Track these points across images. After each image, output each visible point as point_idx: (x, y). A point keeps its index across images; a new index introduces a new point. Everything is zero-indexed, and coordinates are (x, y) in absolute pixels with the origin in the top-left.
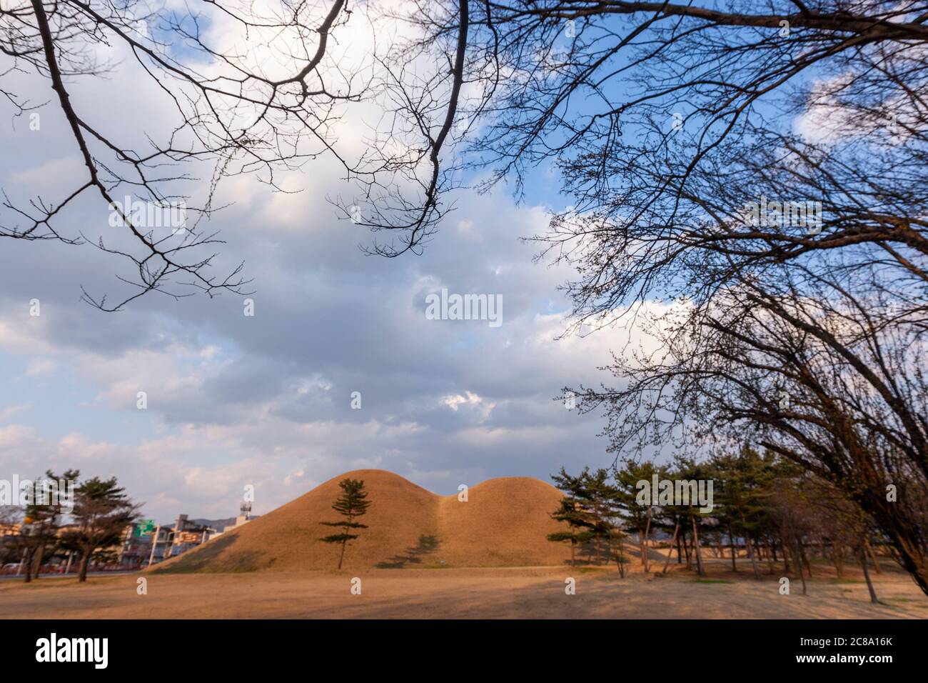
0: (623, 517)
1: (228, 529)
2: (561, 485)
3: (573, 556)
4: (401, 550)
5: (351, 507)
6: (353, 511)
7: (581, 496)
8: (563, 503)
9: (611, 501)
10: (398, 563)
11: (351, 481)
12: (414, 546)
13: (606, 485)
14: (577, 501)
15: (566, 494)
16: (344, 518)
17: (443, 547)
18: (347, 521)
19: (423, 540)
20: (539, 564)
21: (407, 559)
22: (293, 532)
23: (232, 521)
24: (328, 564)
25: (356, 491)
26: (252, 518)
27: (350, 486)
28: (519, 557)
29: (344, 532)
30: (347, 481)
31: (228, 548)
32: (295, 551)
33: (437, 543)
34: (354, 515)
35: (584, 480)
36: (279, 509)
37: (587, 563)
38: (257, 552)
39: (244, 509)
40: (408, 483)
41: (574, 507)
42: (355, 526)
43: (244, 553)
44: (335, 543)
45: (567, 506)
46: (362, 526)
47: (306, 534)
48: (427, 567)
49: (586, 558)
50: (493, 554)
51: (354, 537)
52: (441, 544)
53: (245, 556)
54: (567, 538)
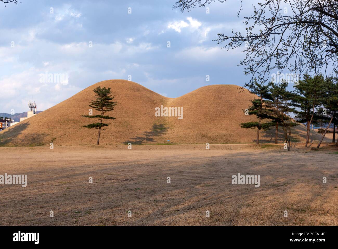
0: (296, 112)
1: (22, 120)
2: (253, 90)
3: (258, 137)
4: (140, 133)
5: (103, 105)
6: (104, 108)
7: (268, 98)
8: (253, 102)
9: (290, 102)
10: (138, 142)
11: (102, 88)
12: (149, 131)
13: (287, 91)
14: (264, 101)
15: (257, 97)
16: (99, 113)
17: (169, 132)
18: (101, 115)
19: (155, 127)
20: (235, 142)
21: (144, 139)
22: (66, 122)
23: (25, 115)
24: (91, 141)
25: (105, 95)
26: (38, 112)
27: (101, 92)
28: (222, 138)
29: (100, 121)
30: (99, 88)
31: (23, 132)
32: (68, 134)
33: (165, 129)
34: (105, 111)
35: (270, 87)
36: (54, 107)
37: (269, 142)
38: (43, 134)
39: (31, 107)
40: (144, 89)
41: (261, 106)
42: (107, 118)
43: (34, 135)
44: (93, 129)
45: (256, 105)
46: (112, 118)
47: (74, 123)
48: (158, 144)
49: (269, 139)
50: (204, 136)
51: (107, 125)
52: (168, 129)
53: (35, 136)
54: (254, 126)
